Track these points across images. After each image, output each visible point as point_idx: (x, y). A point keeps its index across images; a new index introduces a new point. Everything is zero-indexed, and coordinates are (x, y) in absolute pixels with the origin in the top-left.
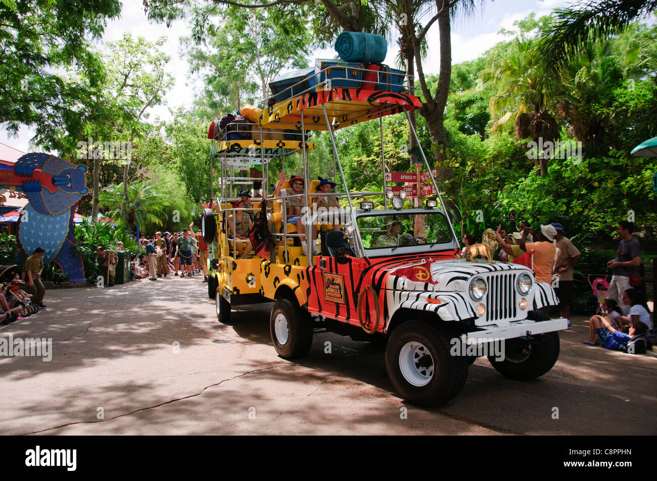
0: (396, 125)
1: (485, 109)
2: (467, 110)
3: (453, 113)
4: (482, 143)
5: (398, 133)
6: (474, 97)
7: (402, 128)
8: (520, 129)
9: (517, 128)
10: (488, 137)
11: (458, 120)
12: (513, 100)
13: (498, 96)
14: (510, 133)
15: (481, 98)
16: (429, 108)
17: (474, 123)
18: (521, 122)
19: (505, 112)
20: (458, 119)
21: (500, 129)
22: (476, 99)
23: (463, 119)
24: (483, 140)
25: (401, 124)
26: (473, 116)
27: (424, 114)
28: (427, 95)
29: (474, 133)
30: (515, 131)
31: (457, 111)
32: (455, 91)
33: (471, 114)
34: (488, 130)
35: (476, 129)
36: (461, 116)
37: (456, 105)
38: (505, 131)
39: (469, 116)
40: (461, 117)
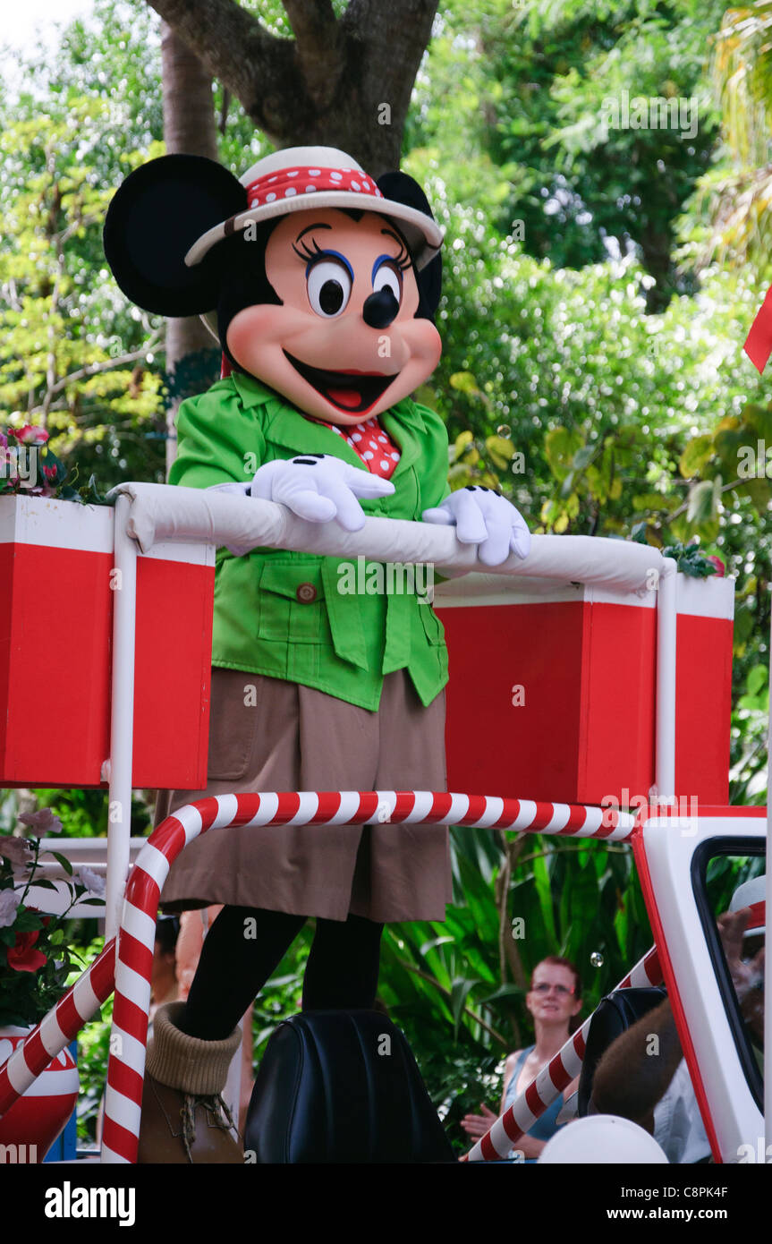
0: (79, 172)
1: (687, 89)
4: (654, 324)
10: (692, 286)
11: (501, 158)
15: (662, 9)
20: (499, 149)
22: (632, 15)
23: (533, 153)
26: (602, 135)
33: (587, 122)
34: (695, 238)
36: (522, 126)
40: (520, 140)
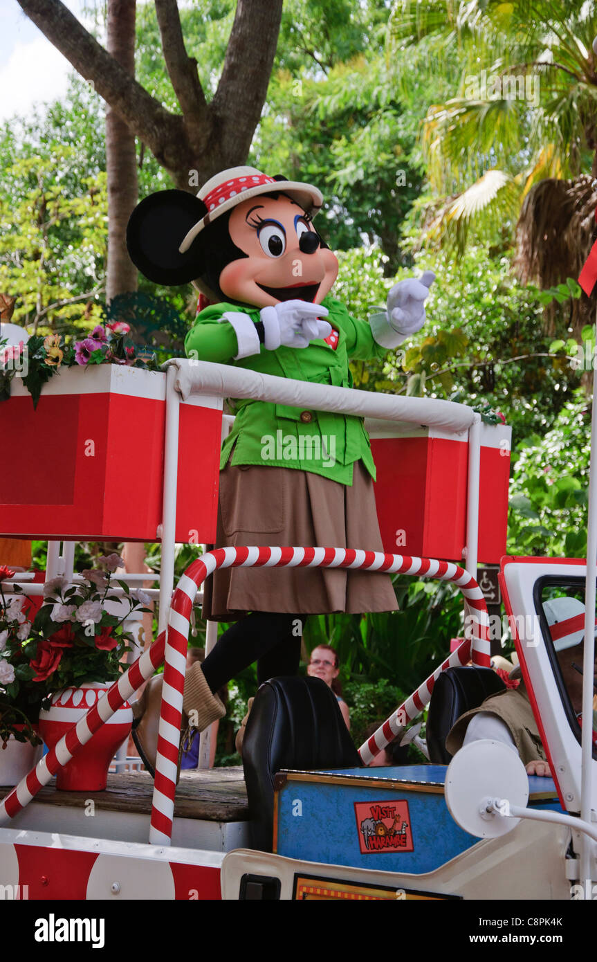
0: (57, 189)
1: (407, 150)
2: (339, 148)
3: (283, 154)
4: (388, 283)
5: (65, 221)
6: (367, 95)
7: (81, 203)
8: (532, 242)
9: (521, 236)
12: (516, 124)
13: (462, 104)
14: (494, 253)
15: (394, 104)
16: (192, 137)
17: (359, 204)
18: (537, 213)
19: (483, 169)
21: (459, 232)
22: (377, 107)
24: (390, 272)
25: (75, 184)
27: (171, 160)
28: (186, 82)
29: (357, 243)
30: (515, 245)
31: (300, 148)
32: (294, 67)
33: (351, 167)
34: (412, 235)
35: (364, 224)
37: (294, 122)
38: (478, 241)
39: (348, 174)
40: (313, 176)
